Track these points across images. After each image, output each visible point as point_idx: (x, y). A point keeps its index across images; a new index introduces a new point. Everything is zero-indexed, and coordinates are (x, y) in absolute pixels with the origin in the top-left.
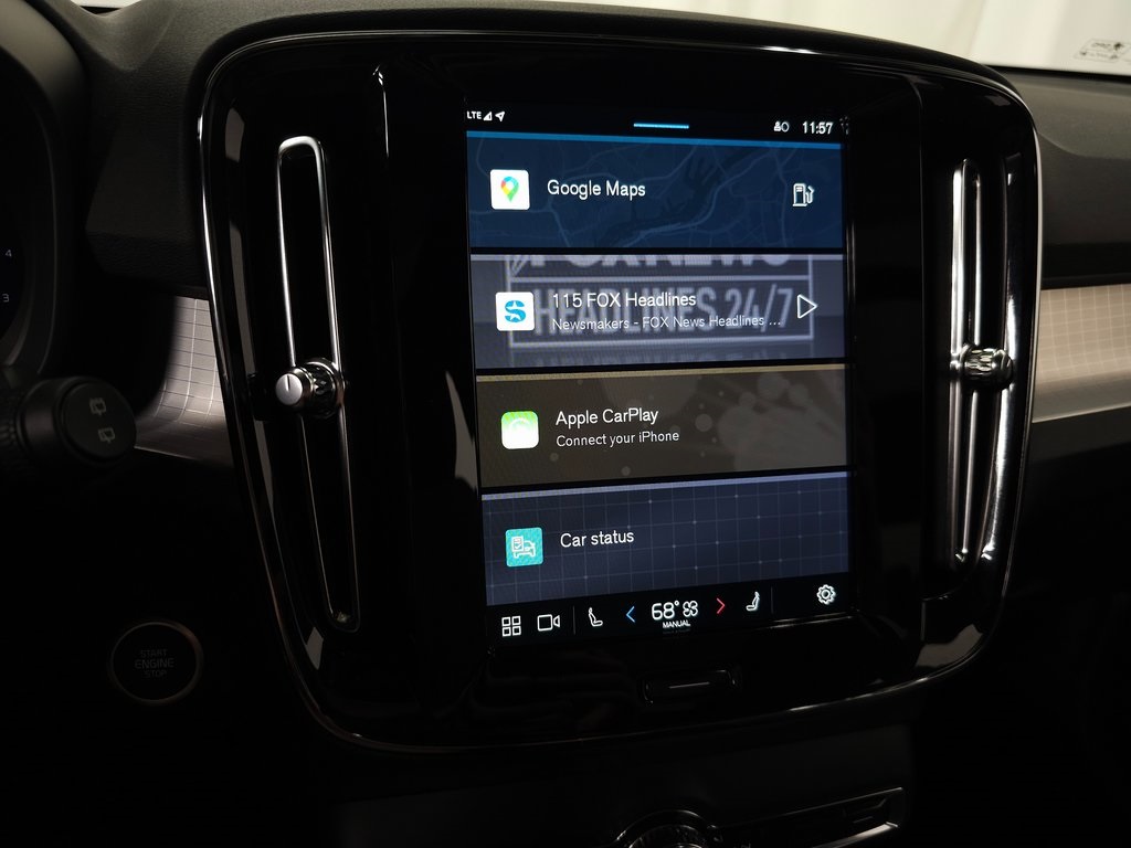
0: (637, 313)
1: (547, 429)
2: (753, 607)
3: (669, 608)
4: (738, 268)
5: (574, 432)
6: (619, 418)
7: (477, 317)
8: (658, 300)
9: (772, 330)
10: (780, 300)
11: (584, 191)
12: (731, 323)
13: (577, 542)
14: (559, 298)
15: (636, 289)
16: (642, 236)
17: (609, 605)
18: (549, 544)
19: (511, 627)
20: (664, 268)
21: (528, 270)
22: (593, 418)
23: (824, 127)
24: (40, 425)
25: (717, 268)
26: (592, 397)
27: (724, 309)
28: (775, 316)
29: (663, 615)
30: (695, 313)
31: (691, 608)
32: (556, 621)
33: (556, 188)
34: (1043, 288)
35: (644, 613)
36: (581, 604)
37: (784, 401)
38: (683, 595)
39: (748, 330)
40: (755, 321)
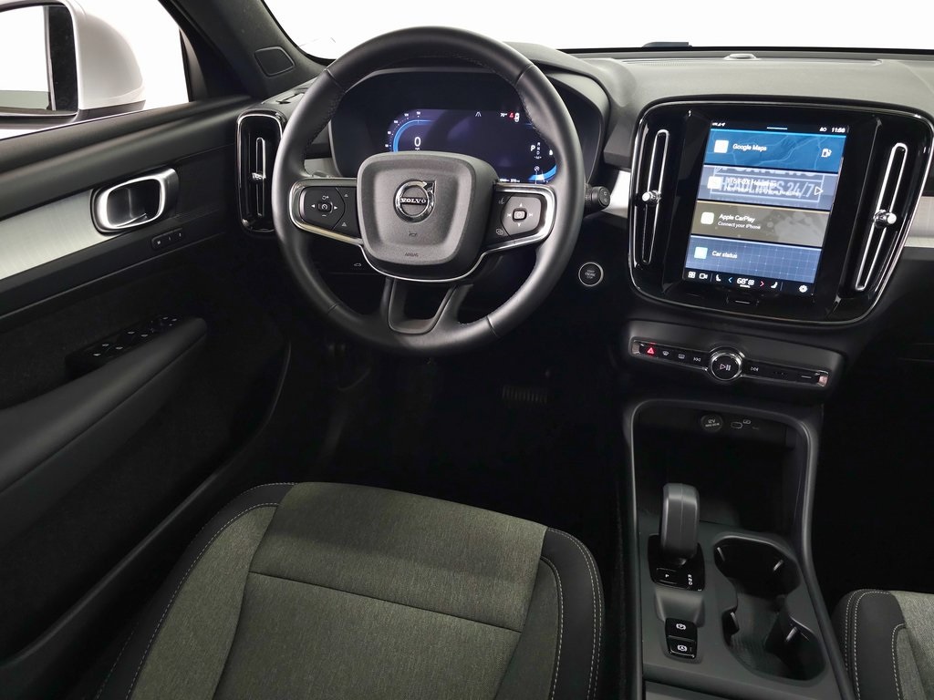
0: (754, 187)
1: (717, 219)
2: (774, 287)
3: (745, 280)
4: (795, 176)
5: (725, 221)
6: (741, 219)
7: (702, 183)
8: (765, 184)
9: (802, 198)
10: (808, 188)
11: (746, 148)
12: (788, 193)
13: (718, 254)
14: (729, 180)
15: (756, 179)
16: (762, 163)
17: (722, 275)
18: (709, 253)
19: (692, 275)
20: (767, 174)
21: (722, 171)
22: (731, 218)
23: (842, 130)
24: (594, 196)
25: (787, 175)
26: (734, 212)
27: (786, 189)
28: (806, 192)
29: (741, 282)
30: (775, 189)
31: (752, 282)
33: (736, 147)
34: (923, 195)
35: (735, 280)
36: (715, 273)
37: (802, 222)
38: (750, 277)
39: (794, 197)
40: (797, 194)
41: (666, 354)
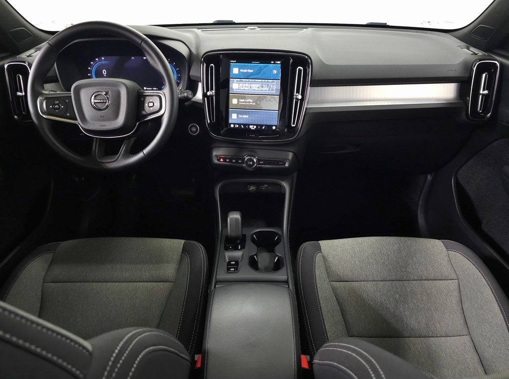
0: (251, 87)
1: (238, 102)
2: (263, 128)
3: (252, 126)
4: (265, 82)
5: (241, 102)
6: (247, 101)
7: (230, 86)
8: (254, 85)
9: (269, 90)
10: (270, 86)
11: (245, 71)
12: (263, 89)
13: (241, 116)
14: (241, 85)
15: (251, 84)
16: (252, 77)
17: (244, 125)
18: (238, 116)
19: (232, 126)
20: (255, 81)
21: (237, 81)
22: (244, 100)
23: (279, 62)
24: (186, 94)
25: (262, 82)
26: (244, 98)
27: (262, 87)
28: (270, 89)
30: (259, 88)
31: (255, 127)
32: (238, 126)
33: (241, 71)
34: (310, 87)
35: (249, 127)
36: (241, 124)
37: (270, 100)
38: (254, 125)
39: (266, 90)
40: (267, 89)
41: (228, 160)
